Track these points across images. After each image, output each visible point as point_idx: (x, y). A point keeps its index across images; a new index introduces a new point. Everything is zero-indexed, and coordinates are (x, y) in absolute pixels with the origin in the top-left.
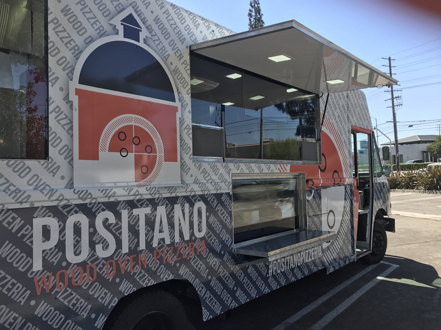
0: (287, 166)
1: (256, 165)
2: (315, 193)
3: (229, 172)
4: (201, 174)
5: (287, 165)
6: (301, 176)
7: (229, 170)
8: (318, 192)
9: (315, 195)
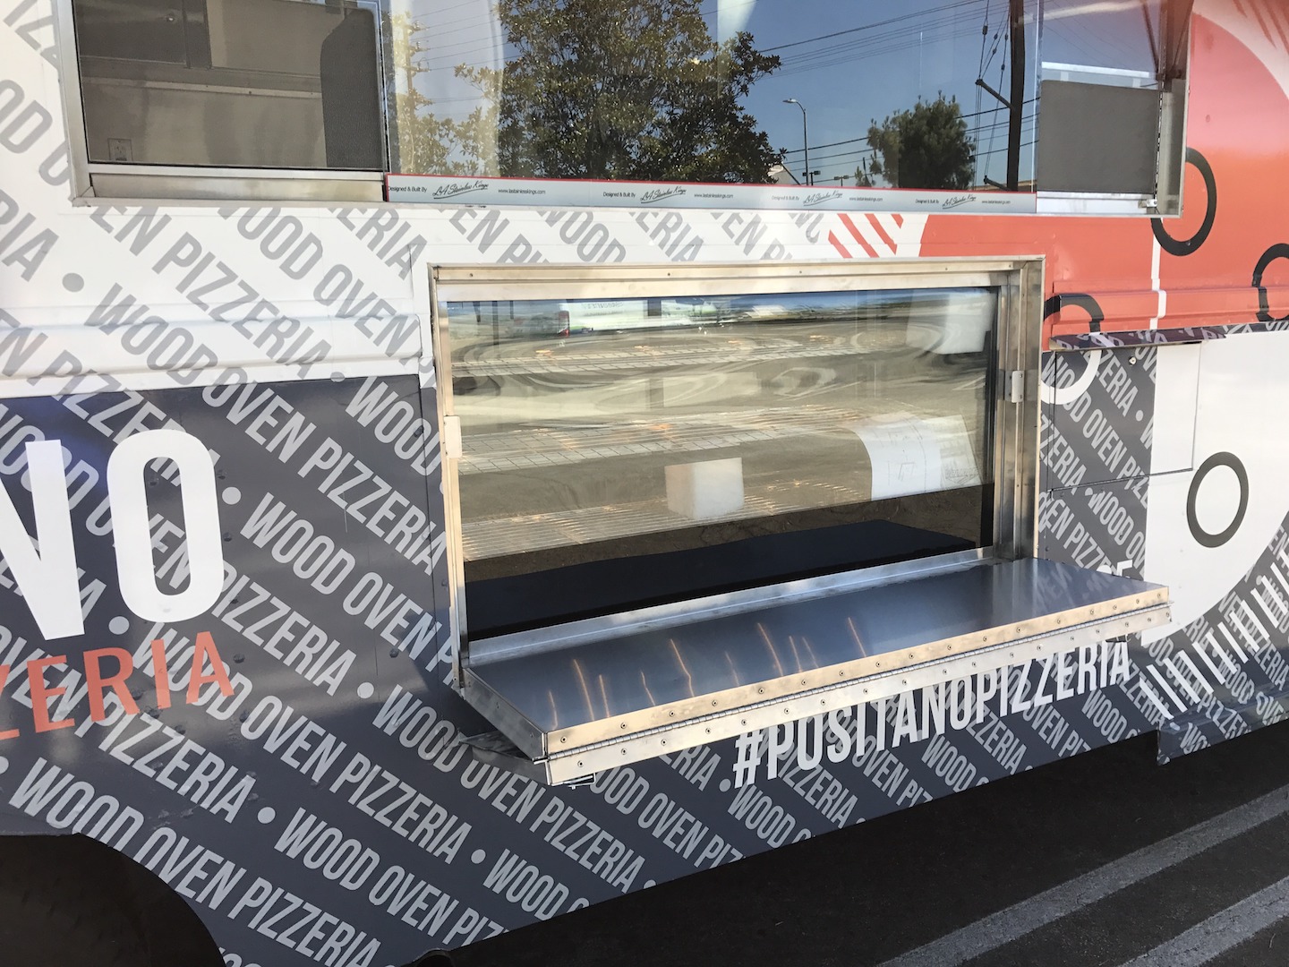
0: (899, 221)
1: (643, 215)
2: (1108, 370)
3: (405, 258)
4: (158, 268)
5: (904, 215)
6: (1020, 280)
7: (408, 247)
8: (1133, 361)
9: (1108, 379)
